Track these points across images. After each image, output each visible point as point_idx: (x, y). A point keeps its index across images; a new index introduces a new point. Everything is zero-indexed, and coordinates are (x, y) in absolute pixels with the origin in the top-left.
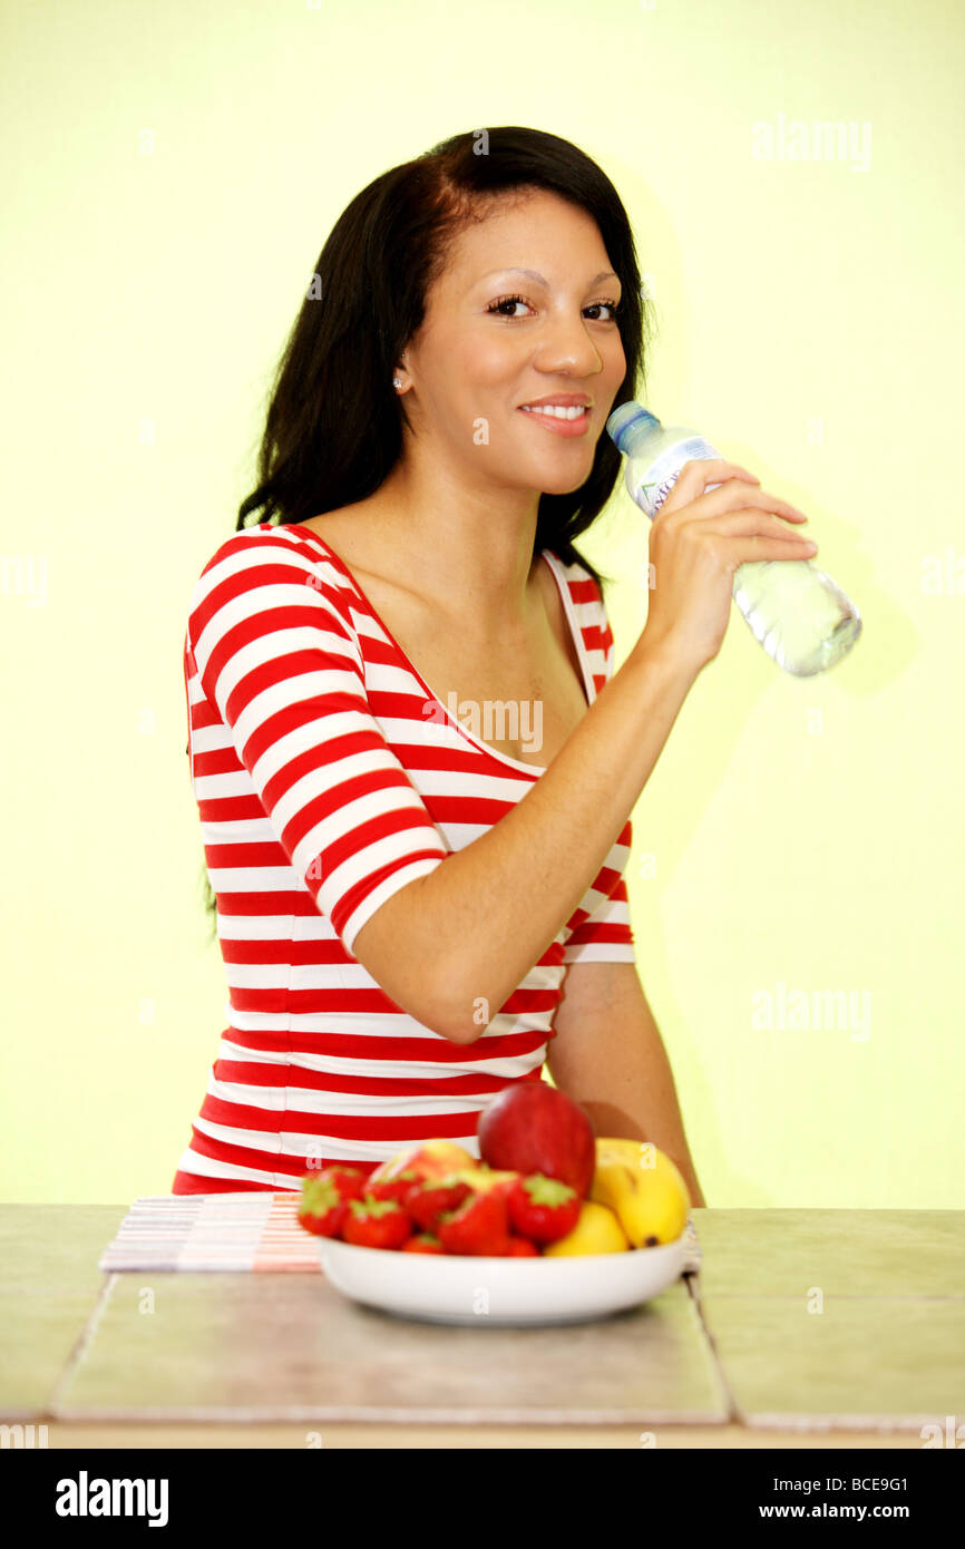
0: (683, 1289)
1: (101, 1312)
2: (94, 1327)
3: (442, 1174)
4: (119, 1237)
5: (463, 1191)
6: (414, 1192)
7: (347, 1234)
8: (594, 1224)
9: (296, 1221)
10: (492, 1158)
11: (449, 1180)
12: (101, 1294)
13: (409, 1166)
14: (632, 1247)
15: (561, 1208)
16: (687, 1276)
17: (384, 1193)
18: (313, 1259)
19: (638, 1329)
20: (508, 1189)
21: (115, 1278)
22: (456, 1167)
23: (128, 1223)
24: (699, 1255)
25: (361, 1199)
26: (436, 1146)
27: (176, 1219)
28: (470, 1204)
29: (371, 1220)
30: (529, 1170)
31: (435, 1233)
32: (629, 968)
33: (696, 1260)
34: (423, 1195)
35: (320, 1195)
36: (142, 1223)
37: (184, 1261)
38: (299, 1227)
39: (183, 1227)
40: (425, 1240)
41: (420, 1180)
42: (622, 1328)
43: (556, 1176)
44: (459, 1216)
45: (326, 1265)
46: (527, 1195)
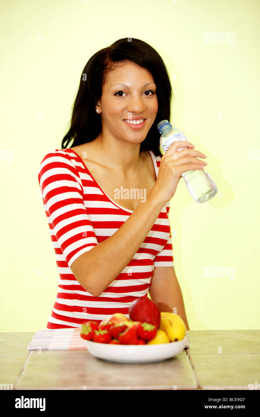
0: (185, 353)
1: (28, 361)
2: (26, 365)
3: (119, 322)
4: (33, 341)
5: (125, 327)
6: (112, 328)
7: (94, 339)
8: (161, 335)
9: (80, 336)
10: (133, 318)
11: (121, 324)
12: (28, 356)
13: (110, 321)
14: (171, 342)
15: (151, 331)
16: (186, 349)
17: (104, 328)
18: (85, 346)
19: (173, 363)
20: (137, 326)
21: (32, 352)
22: (123, 320)
23: (35, 337)
24: (189, 343)
25: (98, 330)
26: (118, 315)
27: (48, 336)
28: (127, 331)
29: (100, 335)
30: (143, 321)
31: (118, 339)
32: (172, 268)
33: (188, 345)
34: (114, 328)
35: (86, 329)
36: (39, 337)
37: (50, 347)
38: (81, 337)
39: (50, 338)
40: (115, 341)
41: (113, 324)
42: (168, 363)
43: (150, 323)
44: (124, 334)
45: (88, 348)
46: (142, 328)
